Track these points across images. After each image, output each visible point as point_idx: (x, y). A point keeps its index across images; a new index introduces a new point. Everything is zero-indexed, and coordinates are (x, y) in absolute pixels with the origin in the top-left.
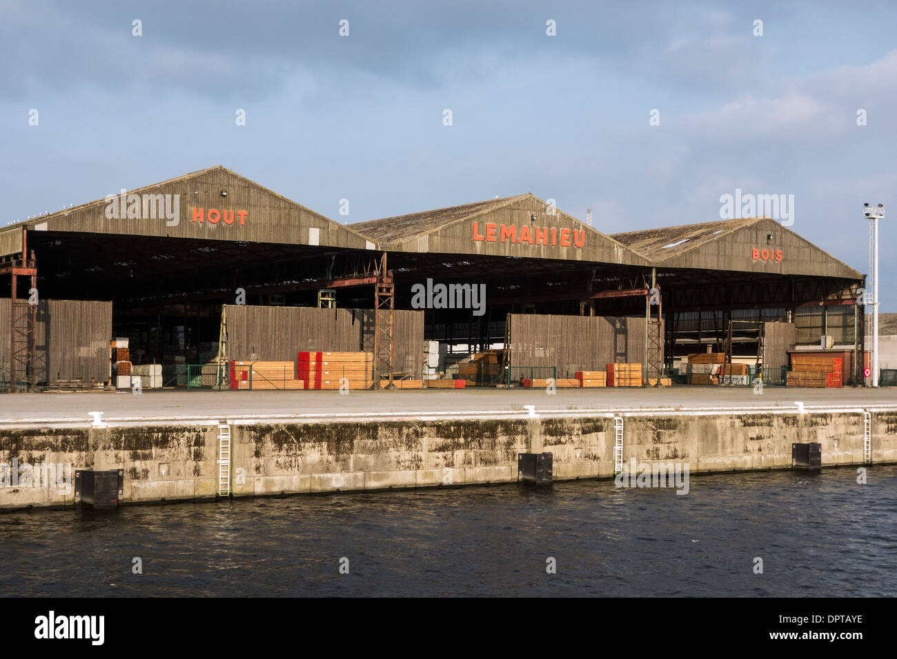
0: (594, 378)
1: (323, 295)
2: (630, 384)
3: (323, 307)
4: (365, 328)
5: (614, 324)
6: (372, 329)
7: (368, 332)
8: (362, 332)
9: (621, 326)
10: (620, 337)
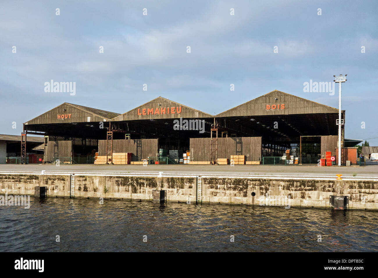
0: (222, 161)
1: (127, 136)
2: (238, 163)
3: (126, 139)
4: (138, 145)
5: (235, 140)
6: (140, 145)
7: (139, 146)
8: (137, 146)
9: (239, 141)
10: (239, 145)
